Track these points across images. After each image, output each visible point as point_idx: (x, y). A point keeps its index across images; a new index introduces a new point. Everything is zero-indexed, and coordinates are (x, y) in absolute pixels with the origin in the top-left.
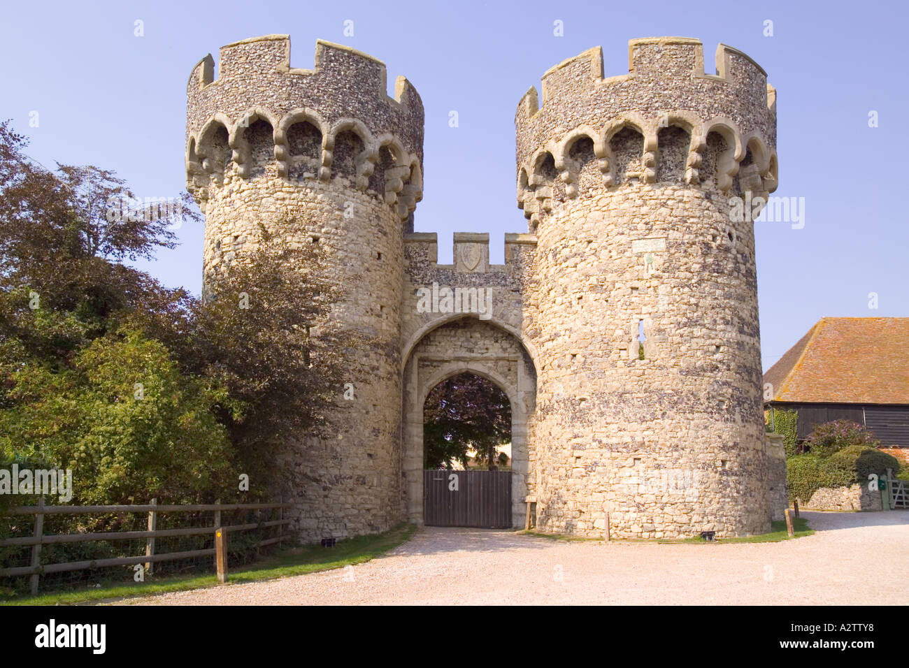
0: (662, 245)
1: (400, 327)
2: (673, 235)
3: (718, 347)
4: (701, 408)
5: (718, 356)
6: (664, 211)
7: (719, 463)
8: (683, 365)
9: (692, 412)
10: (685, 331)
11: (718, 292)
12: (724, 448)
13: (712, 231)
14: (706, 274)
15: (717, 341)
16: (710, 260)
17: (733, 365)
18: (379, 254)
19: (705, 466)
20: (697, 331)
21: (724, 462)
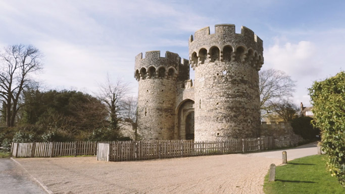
0: (204, 79)
1: (172, 104)
2: (206, 76)
3: (218, 104)
4: (212, 120)
5: (217, 106)
6: (205, 70)
7: (216, 134)
8: (207, 109)
9: (209, 121)
10: (208, 100)
11: (218, 89)
12: (219, 130)
13: (217, 73)
14: (214, 85)
15: (217, 102)
16: (216, 80)
17: (222, 107)
18: (163, 91)
19: (212, 135)
20: (211, 100)
21: (218, 134)
